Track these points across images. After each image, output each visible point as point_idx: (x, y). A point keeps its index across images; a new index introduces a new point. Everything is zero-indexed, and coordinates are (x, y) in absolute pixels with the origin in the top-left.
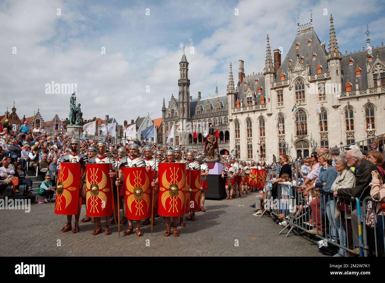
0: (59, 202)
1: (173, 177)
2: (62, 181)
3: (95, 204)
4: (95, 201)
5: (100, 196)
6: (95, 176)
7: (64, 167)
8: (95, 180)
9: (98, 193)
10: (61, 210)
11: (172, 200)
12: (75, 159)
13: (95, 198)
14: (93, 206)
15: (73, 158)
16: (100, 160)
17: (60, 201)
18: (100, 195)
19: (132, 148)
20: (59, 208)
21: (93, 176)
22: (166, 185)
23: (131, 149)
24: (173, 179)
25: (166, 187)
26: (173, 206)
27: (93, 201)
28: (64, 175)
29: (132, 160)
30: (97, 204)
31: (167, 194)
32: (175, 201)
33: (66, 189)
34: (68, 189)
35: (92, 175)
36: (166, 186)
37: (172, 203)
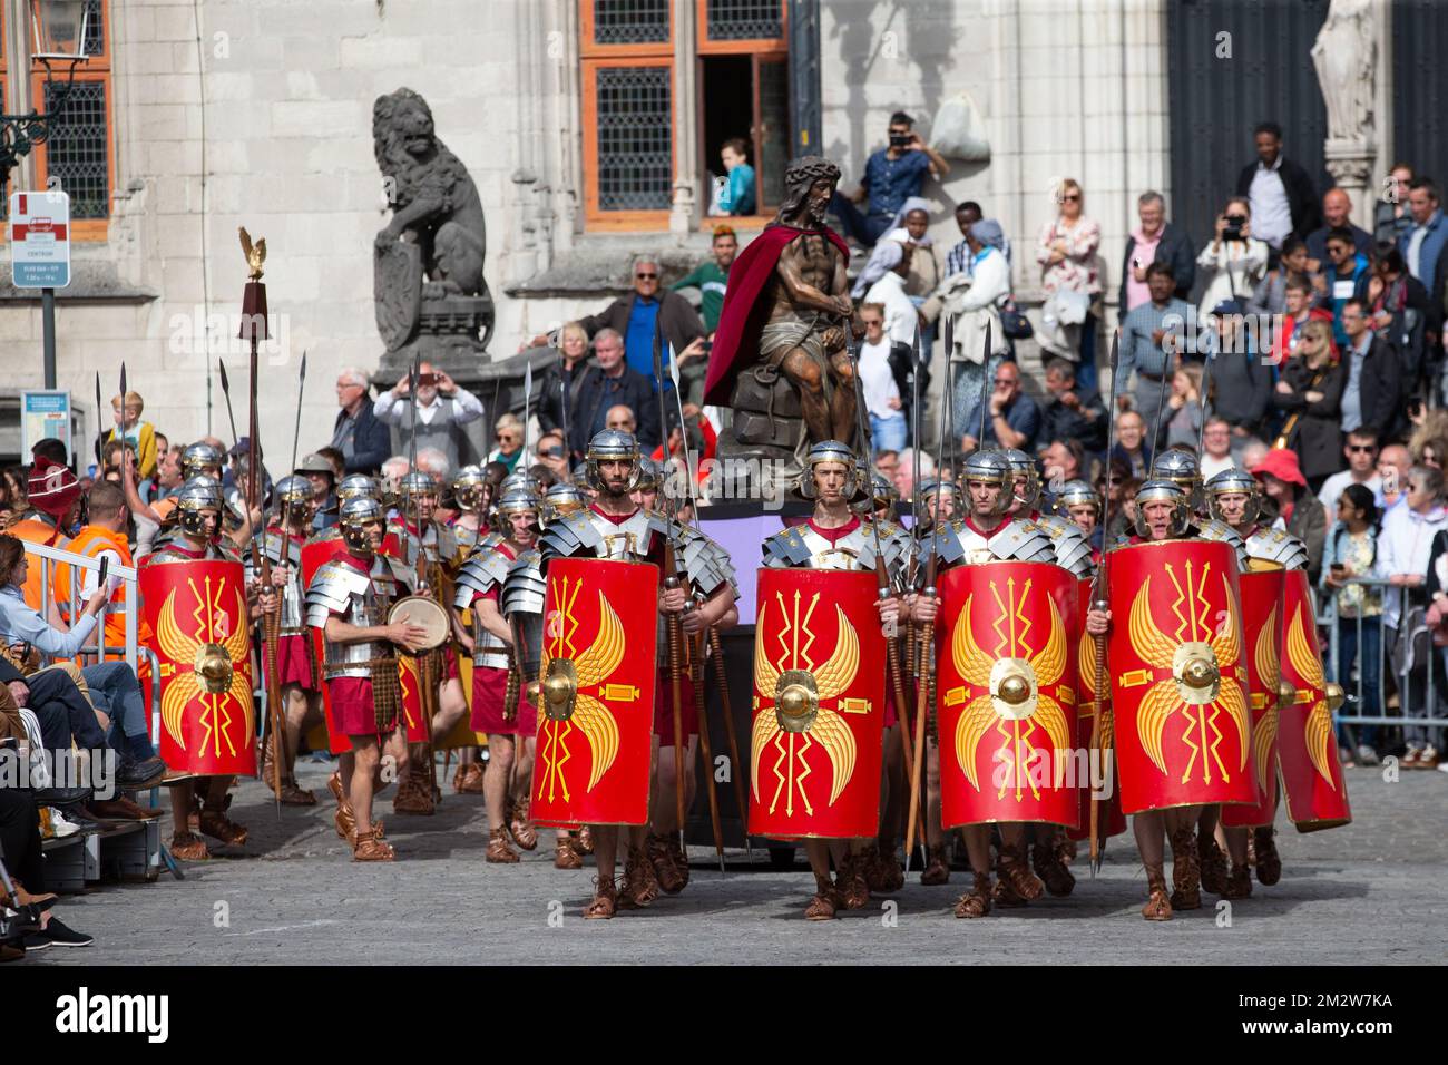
0: (559, 758)
1: (1184, 608)
2: (567, 651)
3: (799, 769)
4: (796, 759)
5: (822, 733)
6: (801, 632)
7: (580, 583)
8: (800, 649)
9: (814, 715)
10: (567, 797)
11: (1194, 722)
12: (626, 536)
13: (799, 742)
14: (786, 784)
15: (618, 536)
16: (828, 545)
17: (561, 754)
18: (824, 726)
19: (986, 478)
20: (558, 791)
21: (792, 630)
22: (1155, 650)
23: (979, 485)
24: (1188, 618)
25: (1155, 662)
26: (1200, 752)
27: (787, 756)
28: (576, 624)
29: (989, 535)
30: (808, 771)
31: (1166, 697)
32: (1207, 725)
33: (592, 691)
34: (602, 692)
35: (789, 627)
36: (1154, 658)
37: (1195, 736)
